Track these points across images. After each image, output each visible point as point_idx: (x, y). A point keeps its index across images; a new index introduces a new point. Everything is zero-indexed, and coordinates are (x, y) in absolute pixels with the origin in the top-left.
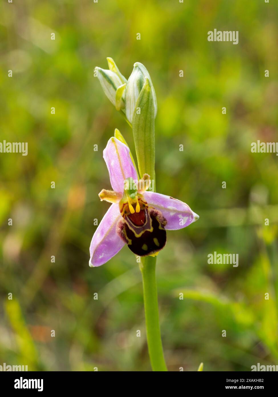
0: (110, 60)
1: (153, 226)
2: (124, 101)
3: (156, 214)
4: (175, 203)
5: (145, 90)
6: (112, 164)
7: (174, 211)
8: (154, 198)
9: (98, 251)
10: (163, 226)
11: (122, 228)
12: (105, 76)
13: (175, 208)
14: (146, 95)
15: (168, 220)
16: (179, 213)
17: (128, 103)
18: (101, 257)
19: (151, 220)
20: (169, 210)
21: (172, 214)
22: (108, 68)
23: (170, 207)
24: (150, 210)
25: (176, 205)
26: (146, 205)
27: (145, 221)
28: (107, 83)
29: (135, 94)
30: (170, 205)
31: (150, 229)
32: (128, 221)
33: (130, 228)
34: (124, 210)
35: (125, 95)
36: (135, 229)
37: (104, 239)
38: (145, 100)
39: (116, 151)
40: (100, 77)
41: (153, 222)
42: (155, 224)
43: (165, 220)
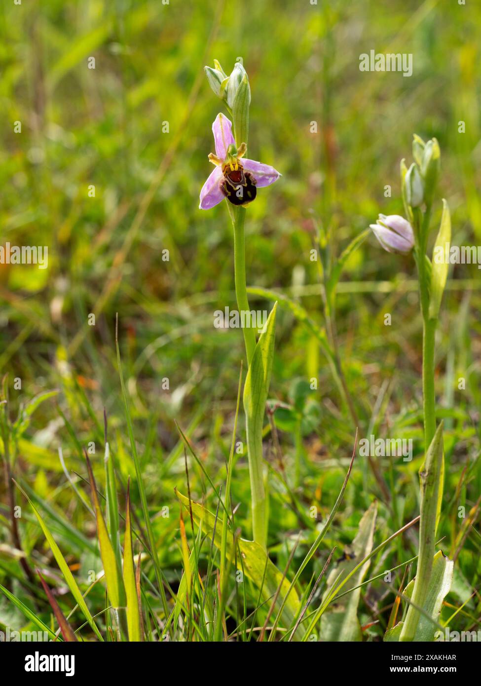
0: (216, 61)
1: (247, 182)
2: (226, 92)
3: (250, 174)
4: (264, 167)
5: (243, 83)
6: (218, 136)
7: (262, 174)
8: (248, 164)
9: (205, 200)
10: (255, 184)
11: (224, 184)
12: (213, 73)
13: (263, 172)
14: (244, 86)
15: (257, 181)
16: (266, 175)
17: (229, 93)
18: (207, 204)
19: (245, 179)
20: (258, 174)
21: (260, 177)
22: (214, 68)
23: (259, 172)
24: (244, 172)
25: (265, 169)
26: (242, 168)
27: (241, 180)
28: (214, 78)
29: (236, 85)
30: (259, 170)
31: (245, 184)
32: (228, 179)
33: (230, 184)
34: (225, 171)
35: (228, 88)
36: (233, 184)
37: (209, 193)
38: (243, 89)
39: (220, 127)
40: (208, 73)
41: (247, 180)
42: (249, 181)
43: (255, 180)
